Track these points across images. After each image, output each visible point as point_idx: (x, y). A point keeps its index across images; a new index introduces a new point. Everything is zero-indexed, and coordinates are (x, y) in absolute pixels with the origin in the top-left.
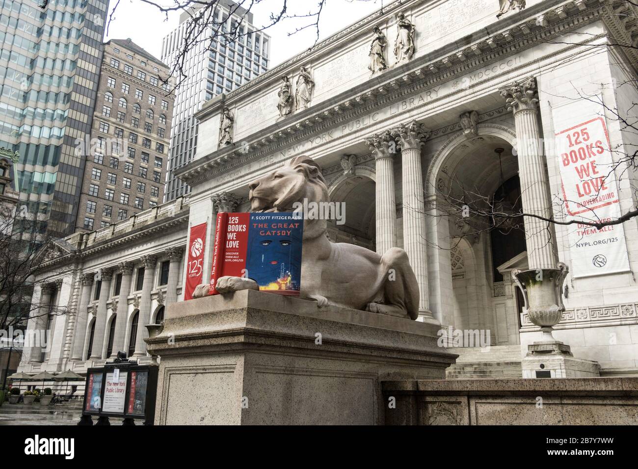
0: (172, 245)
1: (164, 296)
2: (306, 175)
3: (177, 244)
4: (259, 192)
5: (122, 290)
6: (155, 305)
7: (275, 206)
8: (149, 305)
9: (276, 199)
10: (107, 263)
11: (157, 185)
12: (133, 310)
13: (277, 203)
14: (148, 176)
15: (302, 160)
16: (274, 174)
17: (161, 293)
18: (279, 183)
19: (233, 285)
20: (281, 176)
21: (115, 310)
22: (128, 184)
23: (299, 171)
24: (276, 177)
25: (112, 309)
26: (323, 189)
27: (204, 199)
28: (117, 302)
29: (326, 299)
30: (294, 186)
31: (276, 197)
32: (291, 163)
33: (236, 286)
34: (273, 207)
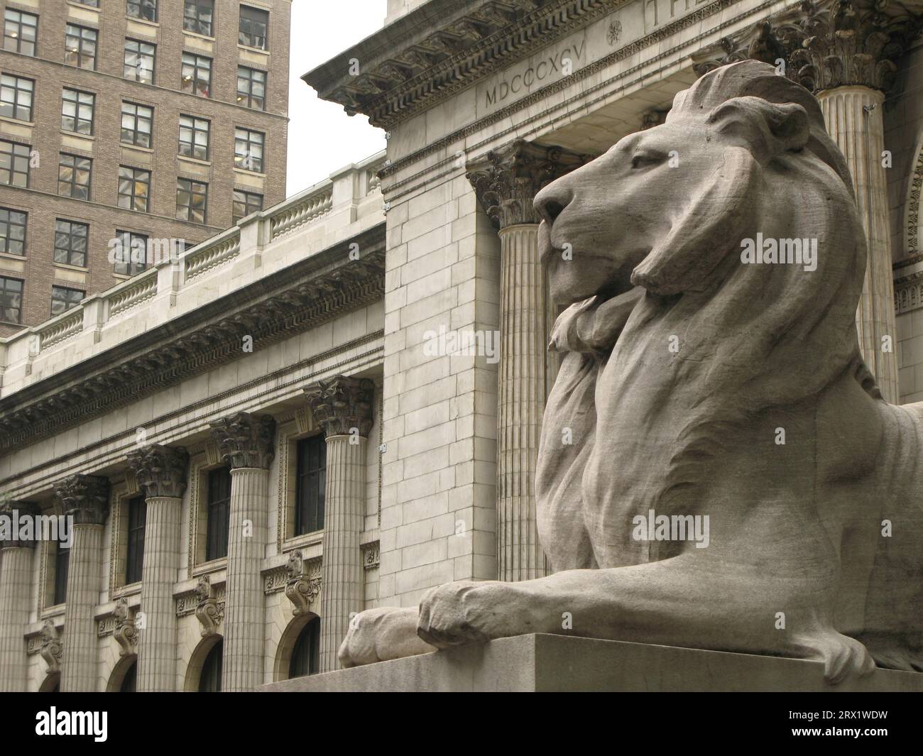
0: (328, 370)
1: (315, 576)
2: (758, 148)
3: (347, 365)
4: (573, 229)
5: (149, 559)
6: (282, 612)
7: (643, 281)
8: (256, 616)
9: (644, 253)
10: (82, 458)
11: (258, 122)
12: (198, 639)
13: (644, 268)
14: (217, 88)
15: (740, 82)
16: (627, 149)
17: (301, 568)
18: (653, 184)
19: (479, 616)
20: (656, 157)
21: (128, 639)
22: (144, 127)
23: (728, 131)
24: (637, 163)
25: (119, 639)
26: (830, 196)
27: (443, 171)
28: (135, 609)
29: (860, 648)
30: (710, 194)
31: (641, 243)
32: (698, 97)
33: (488, 623)
34: (630, 287)
